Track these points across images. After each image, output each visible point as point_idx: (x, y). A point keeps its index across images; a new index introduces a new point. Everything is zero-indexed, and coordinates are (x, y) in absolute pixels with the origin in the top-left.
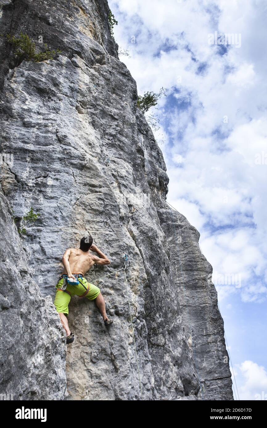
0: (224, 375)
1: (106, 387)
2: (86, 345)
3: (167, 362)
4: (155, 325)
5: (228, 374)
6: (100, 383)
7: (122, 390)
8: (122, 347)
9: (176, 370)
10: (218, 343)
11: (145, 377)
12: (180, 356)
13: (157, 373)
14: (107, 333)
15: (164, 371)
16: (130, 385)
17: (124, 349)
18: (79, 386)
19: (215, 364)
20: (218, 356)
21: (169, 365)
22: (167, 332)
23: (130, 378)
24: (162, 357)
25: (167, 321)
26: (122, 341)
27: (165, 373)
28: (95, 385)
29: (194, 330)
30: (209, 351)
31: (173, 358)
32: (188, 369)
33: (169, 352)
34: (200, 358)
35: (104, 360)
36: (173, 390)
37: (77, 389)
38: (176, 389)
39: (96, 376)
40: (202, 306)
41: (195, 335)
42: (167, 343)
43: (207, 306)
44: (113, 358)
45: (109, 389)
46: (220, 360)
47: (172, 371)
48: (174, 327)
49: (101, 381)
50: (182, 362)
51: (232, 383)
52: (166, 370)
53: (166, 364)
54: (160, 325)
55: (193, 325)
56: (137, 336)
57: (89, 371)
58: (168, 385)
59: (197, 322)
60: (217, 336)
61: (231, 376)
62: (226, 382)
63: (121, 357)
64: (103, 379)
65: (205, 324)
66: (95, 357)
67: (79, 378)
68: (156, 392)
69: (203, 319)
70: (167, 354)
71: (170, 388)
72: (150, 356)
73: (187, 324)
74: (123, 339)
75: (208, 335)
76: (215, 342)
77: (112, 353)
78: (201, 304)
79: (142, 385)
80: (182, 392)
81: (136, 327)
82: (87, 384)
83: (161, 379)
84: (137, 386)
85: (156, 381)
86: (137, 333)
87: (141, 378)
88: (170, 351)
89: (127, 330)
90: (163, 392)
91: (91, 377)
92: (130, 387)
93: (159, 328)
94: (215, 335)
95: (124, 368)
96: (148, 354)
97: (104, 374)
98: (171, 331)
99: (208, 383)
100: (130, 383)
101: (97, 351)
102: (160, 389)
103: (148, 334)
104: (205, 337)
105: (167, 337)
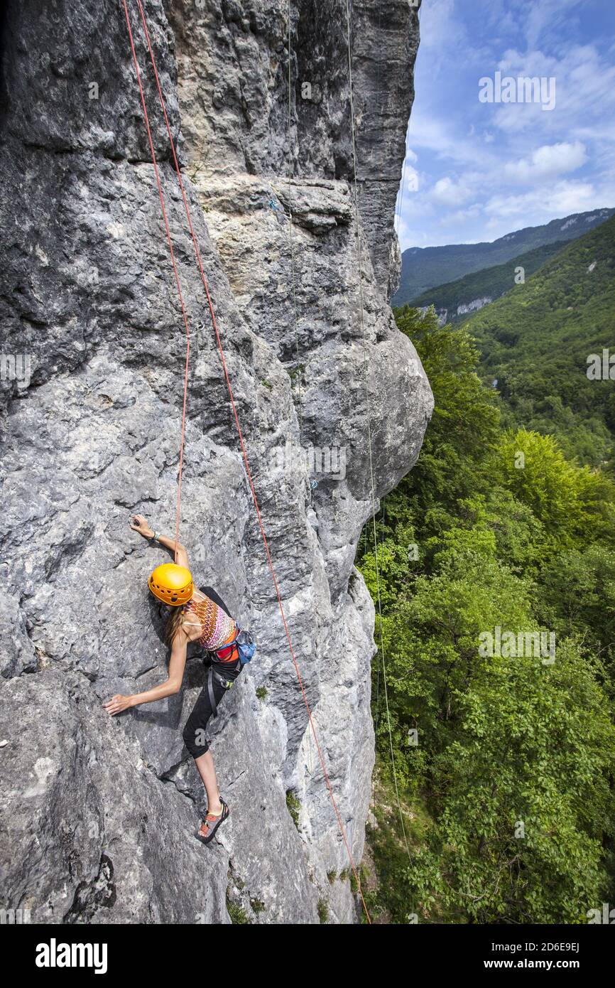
0: (393, 176)
1: (235, 145)
2: (206, 78)
3: (320, 129)
4: (311, 67)
5: (398, 176)
6: (226, 139)
7: (255, 153)
8: (258, 91)
9: (330, 144)
10: (397, 131)
11: (286, 144)
12: (338, 124)
13: (303, 143)
14: (236, 63)
15: (313, 142)
16: (266, 148)
17: (262, 95)
18: (197, 137)
19: (384, 160)
20: (392, 150)
21: (321, 135)
22: (326, 84)
23: (267, 138)
24: (314, 122)
25: (329, 65)
26: (259, 80)
27: (314, 145)
28: (220, 141)
29: (368, 104)
30: (381, 141)
31: (329, 125)
32: (346, 146)
33: (325, 115)
34: (366, 148)
35: (231, 107)
36: (321, 169)
37: (196, 142)
38: (326, 168)
39: (221, 128)
40: (389, 62)
41: (368, 113)
42: (324, 101)
43: (396, 63)
44: (245, 106)
45: (239, 150)
46: (393, 155)
47: (324, 144)
48: (338, 76)
49: (227, 136)
50: (340, 133)
51: (399, 188)
52: (317, 141)
53: (318, 133)
54: (319, 68)
55: (368, 94)
56: (281, 78)
57: (210, 119)
58: (316, 162)
59: (375, 90)
60: (397, 119)
61: (400, 179)
62: (391, 186)
63: (255, 107)
64: (231, 134)
65: (387, 96)
66: (219, 100)
67: (196, 126)
68: (299, 166)
69: (386, 87)
70: (322, 118)
71: (317, 166)
72: (297, 116)
73: (360, 92)
74: (261, 77)
75: (386, 116)
76: (393, 128)
77: (243, 97)
78: (389, 59)
79: (282, 153)
80: (332, 173)
81: (281, 62)
82: (209, 138)
83: (308, 151)
84: (275, 153)
85: (301, 153)
86: (281, 72)
87: (281, 143)
88: (327, 115)
89: (267, 64)
90: (308, 169)
91: (214, 128)
92: (266, 151)
93: (315, 72)
94: (396, 117)
95: (260, 123)
96: (295, 112)
97: (231, 127)
98: (334, 82)
99: (369, 184)
100: (266, 145)
101: (222, 90)
102: (304, 165)
103: (298, 79)
104: (381, 118)
105: (326, 91)
